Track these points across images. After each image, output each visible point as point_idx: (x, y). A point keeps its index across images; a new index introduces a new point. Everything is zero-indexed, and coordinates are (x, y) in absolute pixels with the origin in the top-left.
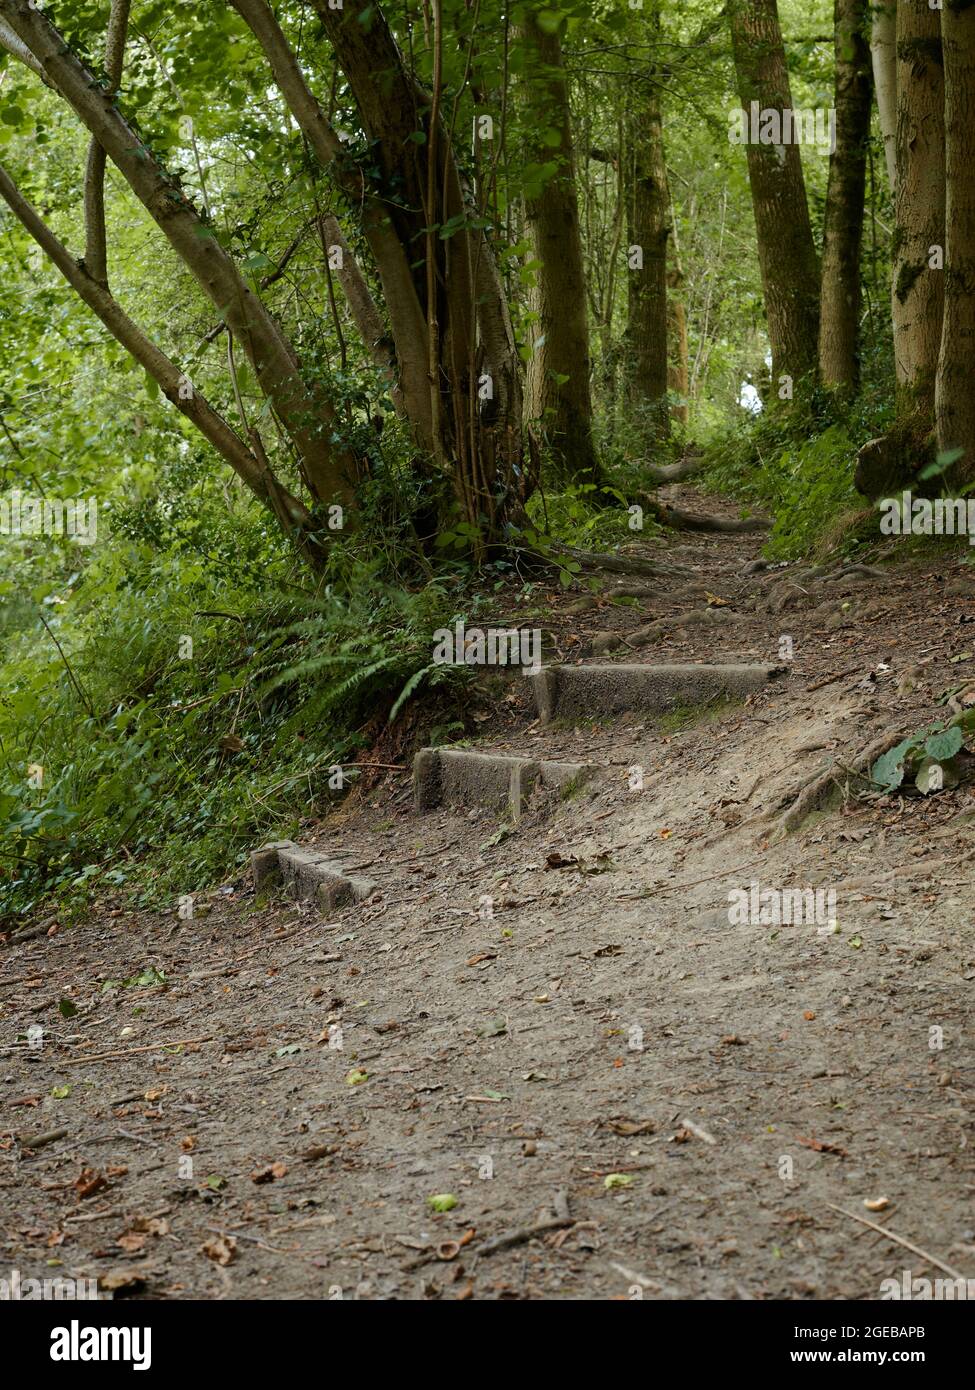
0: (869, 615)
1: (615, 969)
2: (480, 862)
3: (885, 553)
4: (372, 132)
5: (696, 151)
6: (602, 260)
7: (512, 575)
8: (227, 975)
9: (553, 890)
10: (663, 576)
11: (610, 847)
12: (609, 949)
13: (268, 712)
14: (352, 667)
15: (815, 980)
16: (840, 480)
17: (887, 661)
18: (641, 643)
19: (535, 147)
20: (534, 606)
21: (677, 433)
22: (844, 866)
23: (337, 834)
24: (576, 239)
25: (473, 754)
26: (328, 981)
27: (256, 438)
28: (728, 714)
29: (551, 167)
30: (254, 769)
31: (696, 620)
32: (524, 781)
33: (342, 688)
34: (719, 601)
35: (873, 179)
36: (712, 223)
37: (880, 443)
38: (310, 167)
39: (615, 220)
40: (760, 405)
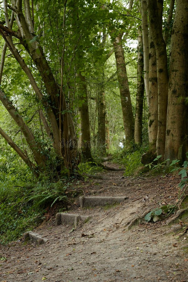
0: (144, 187)
1: (95, 257)
2: (69, 235)
3: (147, 175)
4: (49, 94)
5: (111, 98)
6: (93, 118)
7: (75, 179)
8: (18, 258)
9: (83, 241)
10: (104, 179)
11: (94, 232)
12: (94, 253)
13: (27, 206)
14: (44, 197)
15: (134, 259)
16: (138, 161)
17: (147, 196)
18: (100, 192)
19: (80, 97)
20: (79, 185)
21: (107, 152)
22: (139, 236)
23: (41, 230)
24: (88, 114)
25: (68, 214)
26: (39, 259)
27: (26, 152)
28: (117, 206)
29: (83, 101)
30: (24, 217)
31: (111, 188)
32: (77, 219)
33: (42, 201)
34: (115, 184)
35: (144, 104)
36: (114, 111)
37: (146, 154)
38: (37, 100)
39: (95, 111)
40: (123, 146)
